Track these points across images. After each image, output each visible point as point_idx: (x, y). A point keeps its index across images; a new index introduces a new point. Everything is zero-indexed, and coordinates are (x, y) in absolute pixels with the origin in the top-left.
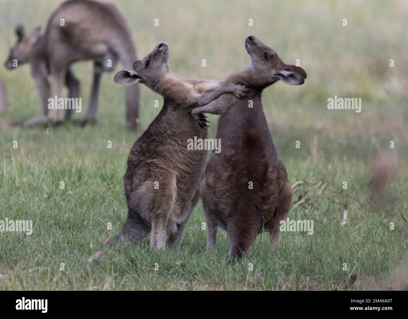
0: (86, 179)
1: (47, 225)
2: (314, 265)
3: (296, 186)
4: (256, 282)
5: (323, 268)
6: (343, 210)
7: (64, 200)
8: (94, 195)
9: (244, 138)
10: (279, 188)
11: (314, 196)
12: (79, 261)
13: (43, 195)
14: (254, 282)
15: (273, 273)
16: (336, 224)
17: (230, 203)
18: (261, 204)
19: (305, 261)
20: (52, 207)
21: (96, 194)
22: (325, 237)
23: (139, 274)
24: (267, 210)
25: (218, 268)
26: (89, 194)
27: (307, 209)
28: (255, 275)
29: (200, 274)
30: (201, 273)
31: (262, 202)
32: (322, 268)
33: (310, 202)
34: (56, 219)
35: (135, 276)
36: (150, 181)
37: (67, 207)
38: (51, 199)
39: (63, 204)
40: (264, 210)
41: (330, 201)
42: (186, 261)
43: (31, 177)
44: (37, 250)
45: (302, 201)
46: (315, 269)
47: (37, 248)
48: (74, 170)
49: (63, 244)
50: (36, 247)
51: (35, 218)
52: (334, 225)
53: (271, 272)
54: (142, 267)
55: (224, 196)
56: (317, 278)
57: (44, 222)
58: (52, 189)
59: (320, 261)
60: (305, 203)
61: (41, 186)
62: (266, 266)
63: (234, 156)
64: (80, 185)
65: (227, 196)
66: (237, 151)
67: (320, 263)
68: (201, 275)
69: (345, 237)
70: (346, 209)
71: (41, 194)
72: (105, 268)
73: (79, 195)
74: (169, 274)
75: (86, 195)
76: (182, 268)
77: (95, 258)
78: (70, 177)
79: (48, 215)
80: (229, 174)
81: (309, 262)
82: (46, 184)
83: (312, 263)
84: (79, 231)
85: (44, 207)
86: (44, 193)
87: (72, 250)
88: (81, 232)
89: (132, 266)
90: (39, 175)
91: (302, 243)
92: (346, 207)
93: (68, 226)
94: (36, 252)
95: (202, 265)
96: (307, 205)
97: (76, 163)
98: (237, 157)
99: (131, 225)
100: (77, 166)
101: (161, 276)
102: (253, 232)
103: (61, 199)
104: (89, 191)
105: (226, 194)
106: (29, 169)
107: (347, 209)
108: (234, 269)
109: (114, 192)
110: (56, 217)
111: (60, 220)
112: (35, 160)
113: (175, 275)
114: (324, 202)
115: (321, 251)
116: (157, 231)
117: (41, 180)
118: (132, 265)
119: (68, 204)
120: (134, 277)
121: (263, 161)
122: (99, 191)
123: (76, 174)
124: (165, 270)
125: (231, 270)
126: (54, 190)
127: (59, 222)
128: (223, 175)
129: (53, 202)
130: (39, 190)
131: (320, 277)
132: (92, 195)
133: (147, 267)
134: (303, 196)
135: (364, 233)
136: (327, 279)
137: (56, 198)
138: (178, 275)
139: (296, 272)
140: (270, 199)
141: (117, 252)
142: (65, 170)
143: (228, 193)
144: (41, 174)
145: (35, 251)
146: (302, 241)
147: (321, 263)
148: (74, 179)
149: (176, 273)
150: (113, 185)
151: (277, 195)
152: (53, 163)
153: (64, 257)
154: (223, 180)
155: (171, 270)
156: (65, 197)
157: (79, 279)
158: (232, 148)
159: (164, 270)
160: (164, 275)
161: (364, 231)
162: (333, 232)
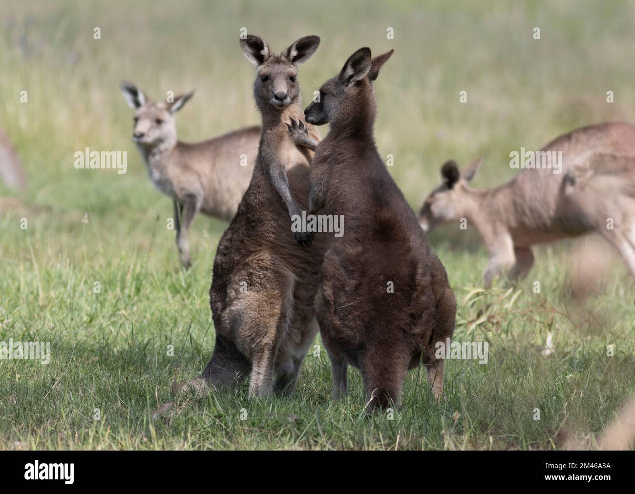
0: (148, 291)
1: (88, 364)
2: (502, 417)
3: (473, 295)
4: (412, 445)
5: (515, 421)
6: (545, 332)
7: (114, 323)
8: (161, 316)
9: (374, 226)
10: (436, 297)
11: (501, 310)
12: (137, 418)
13: (82, 318)
14: (408, 446)
15: (437, 432)
16: (535, 354)
17: (361, 326)
18: (409, 326)
19: (487, 412)
20: (95, 335)
21: (163, 314)
22: (518, 374)
23: (230, 437)
24: (419, 334)
25: (353, 425)
26: (153, 314)
27: (490, 331)
28: (410, 435)
29: (325, 436)
30: (326, 434)
31: (411, 322)
32: (513, 422)
33: (495, 321)
34: (102, 355)
35: (225, 440)
36: (253, 291)
37: (119, 335)
38: (94, 323)
39: (113, 330)
40: (414, 334)
41: (525, 318)
42: (303, 415)
43: (63, 289)
44: (72, 402)
45: (483, 319)
46: (503, 424)
47: (72, 399)
48: (129, 278)
49: (112, 393)
50: (70, 399)
51: (68, 353)
52: (532, 355)
53: (434, 431)
54: (235, 427)
55: (351, 317)
56: (506, 437)
57: (83, 358)
58: (96, 309)
59: (511, 411)
60: (486, 323)
61: (78, 304)
62: (427, 421)
63: (362, 254)
64: (140, 301)
65: (356, 315)
66: (367, 246)
67: (510, 415)
68: (327, 436)
69: (550, 373)
70: (550, 330)
71: (78, 315)
72: (178, 429)
73: (137, 316)
74: (277, 436)
75: (148, 316)
76: (297, 426)
77: (162, 414)
78: (123, 288)
79: (89, 349)
80: (357, 282)
81: (493, 412)
82: (86, 300)
83: (499, 415)
84: (137, 372)
85: (84, 336)
86: (83, 314)
87: (126, 401)
88: (140, 373)
89: (220, 425)
90: (75, 286)
91: (482, 384)
92: (550, 326)
93: (120, 365)
94: (71, 405)
95: (328, 421)
96: (490, 325)
97: (132, 267)
98: (366, 255)
99: (221, 363)
100: (134, 271)
101: (265, 439)
102: (400, 371)
103: (109, 323)
104: (153, 310)
105: (354, 313)
106: (60, 276)
107: (552, 329)
108: (377, 426)
109: (191, 310)
110: (101, 351)
111: (108, 355)
112: (68, 264)
113: (286, 438)
114: (516, 319)
115: (513, 396)
116: (259, 371)
117: (77, 294)
118: (220, 423)
119: (121, 331)
120: (223, 442)
121: (408, 258)
122: (168, 309)
123: (132, 284)
124: (271, 430)
125: (373, 428)
126: (99, 309)
127: (107, 358)
128: (347, 284)
129: (97, 327)
130: (76, 309)
131: (511, 437)
132: (157, 314)
133: (242, 426)
134: (484, 312)
135: (579, 366)
136: (520, 439)
137: (102, 321)
138: (291, 436)
139: (474, 430)
140: (423, 317)
141: (197, 404)
142: (115, 277)
143: (356, 311)
144: (79, 285)
145: (69, 404)
146: (483, 382)
147: (512, 414)
148: (130, 291)
149: (288, 433)
150: (190, 300)
151: (433, 309)
152: (97, 268)
153: (113, 413)
154: (347, 291)
155: (280, 430)
156: (115, 319)
157: (138, 446)
158: (358, 242)
159: (269, 430)
160: (269, 437)
161: (579, 364)
162: (531, 365)
